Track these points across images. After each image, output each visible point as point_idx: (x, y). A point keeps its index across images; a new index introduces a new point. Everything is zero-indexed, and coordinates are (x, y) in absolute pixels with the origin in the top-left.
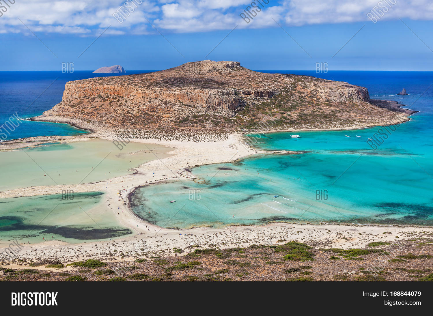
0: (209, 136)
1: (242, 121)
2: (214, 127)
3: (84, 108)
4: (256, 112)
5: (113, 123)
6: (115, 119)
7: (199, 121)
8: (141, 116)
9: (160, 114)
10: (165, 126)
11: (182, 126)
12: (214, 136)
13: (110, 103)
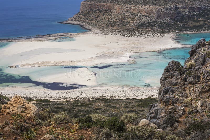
0: (153, 35)
1: (178, 25)
2: (159, 29)
3: (89, 17)
4: (188, 20)
5: (103, 26)
6: (104, 23)
7: (151, 25)
8: (118, 22)
9: (128, 21)
10: (130, 28)
11: (140, 28)
12: (157, 34)
13: (103, 14)
